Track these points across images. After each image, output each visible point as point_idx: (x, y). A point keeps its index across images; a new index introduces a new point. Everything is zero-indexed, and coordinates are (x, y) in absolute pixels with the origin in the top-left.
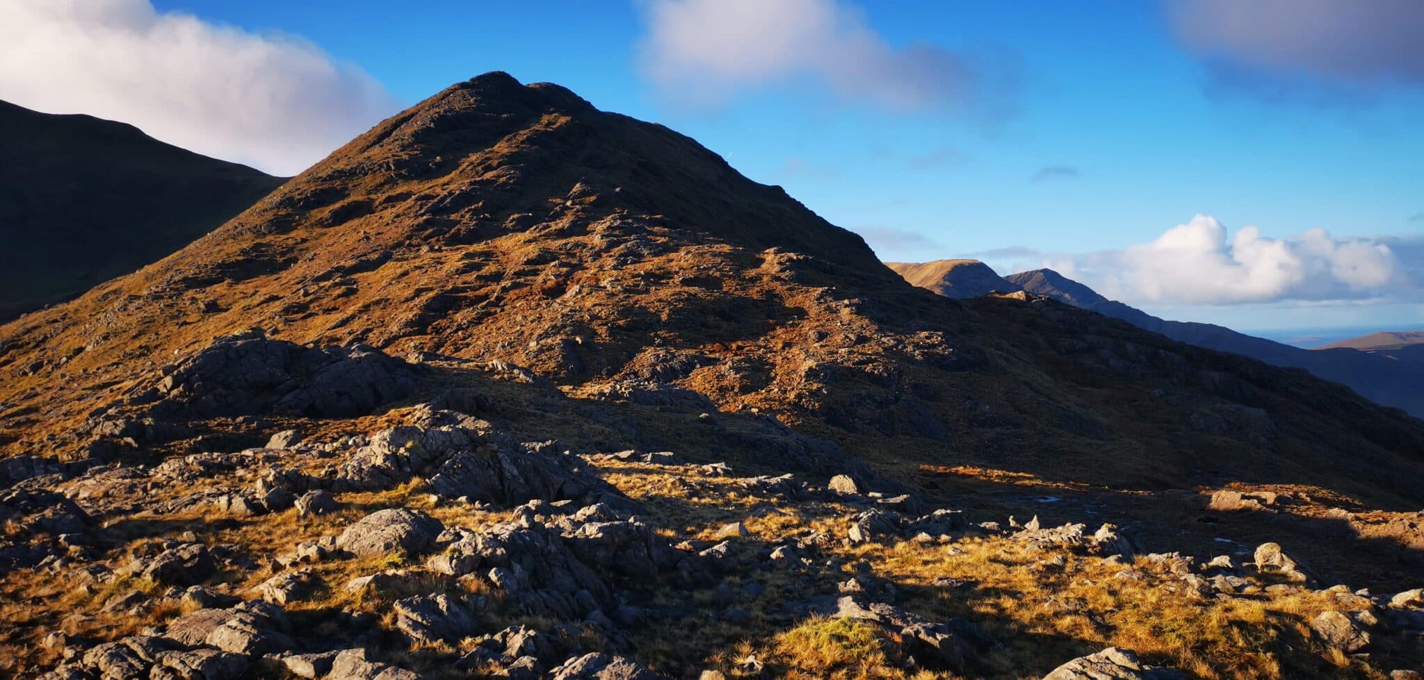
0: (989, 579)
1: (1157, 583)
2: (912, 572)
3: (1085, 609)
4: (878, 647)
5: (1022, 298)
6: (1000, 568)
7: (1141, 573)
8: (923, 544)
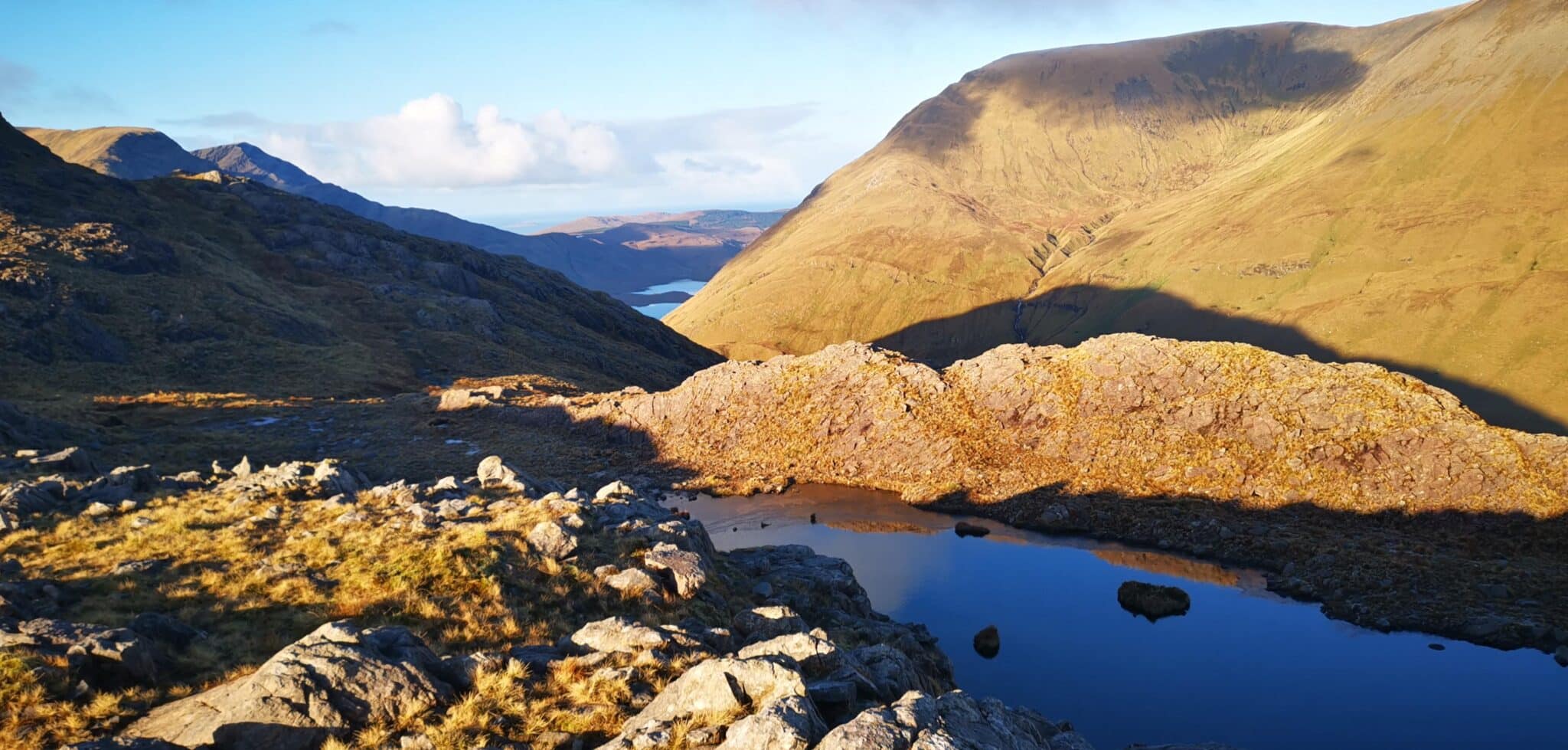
0: (188, 553)
1: (381, 521)
2: (81, 561)
3: (304, 569)
4: (34, 680)
5: (215, 180)
6: (200, 535)
7: (364, 513)
8: (96, 519)
